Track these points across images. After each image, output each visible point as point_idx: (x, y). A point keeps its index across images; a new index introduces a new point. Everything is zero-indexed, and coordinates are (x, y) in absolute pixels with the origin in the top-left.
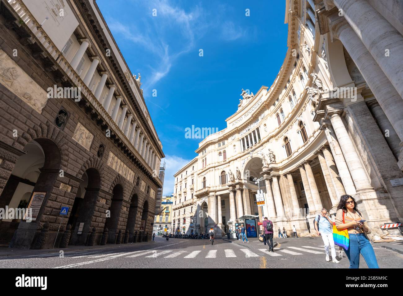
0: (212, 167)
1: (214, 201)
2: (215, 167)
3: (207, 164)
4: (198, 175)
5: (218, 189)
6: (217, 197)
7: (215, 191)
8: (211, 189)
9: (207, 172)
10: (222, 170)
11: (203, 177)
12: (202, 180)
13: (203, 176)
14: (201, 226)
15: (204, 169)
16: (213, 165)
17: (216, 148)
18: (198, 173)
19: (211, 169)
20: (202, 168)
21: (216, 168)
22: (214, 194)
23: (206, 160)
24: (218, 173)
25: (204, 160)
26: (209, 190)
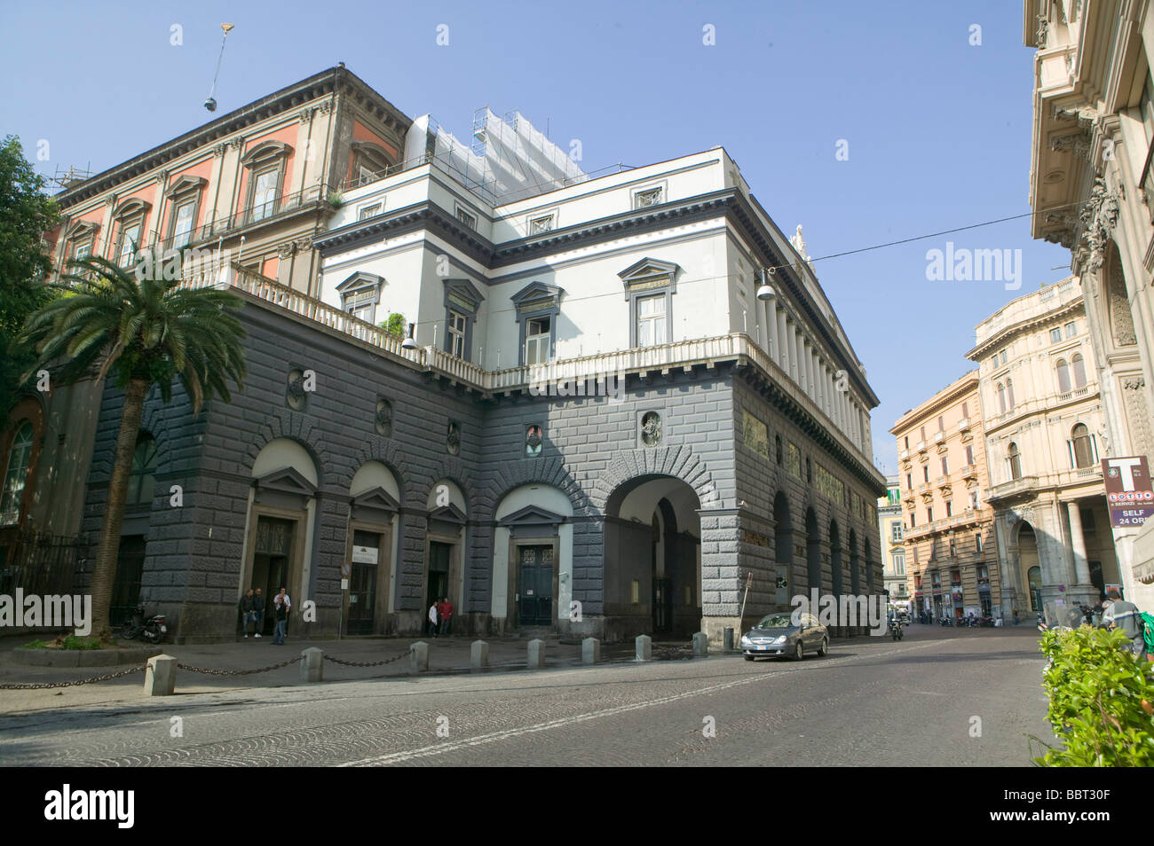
0: (1039, 413)
1: (1057, 520)
2: (1046, 411)
3: (1018, 401)
4: (987, 434)
5: (1065, 481)
6: (1064, 506)
7: (1058, 490)
8: (1043, 483)
9: (1022, 428)
10: (1073, 423)
11: (1006, 443)
12: (1006, 452)
13: (1008, 439)
14: (1017, 592)
15: (1009, 418)
16: (1041, 406)
17: (1042, 347)
18: (989, 427)
19: (1033, 419)
20: (999, 414)
21: (1051, 415)
22: (1054, 499)
23: (1009, 385)
24: (1062, 431)
25: (1005, 384)
26: (1036, 485)
